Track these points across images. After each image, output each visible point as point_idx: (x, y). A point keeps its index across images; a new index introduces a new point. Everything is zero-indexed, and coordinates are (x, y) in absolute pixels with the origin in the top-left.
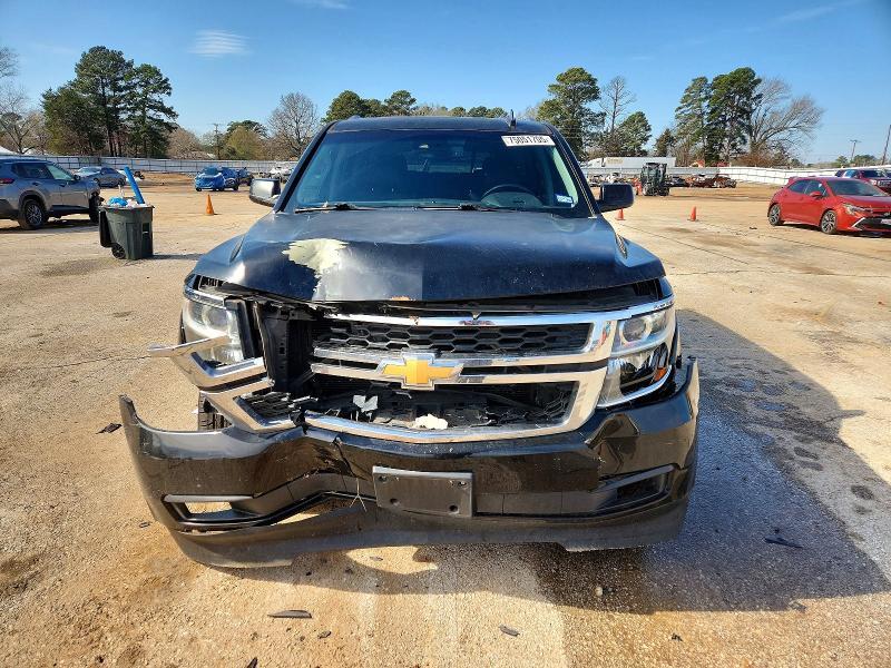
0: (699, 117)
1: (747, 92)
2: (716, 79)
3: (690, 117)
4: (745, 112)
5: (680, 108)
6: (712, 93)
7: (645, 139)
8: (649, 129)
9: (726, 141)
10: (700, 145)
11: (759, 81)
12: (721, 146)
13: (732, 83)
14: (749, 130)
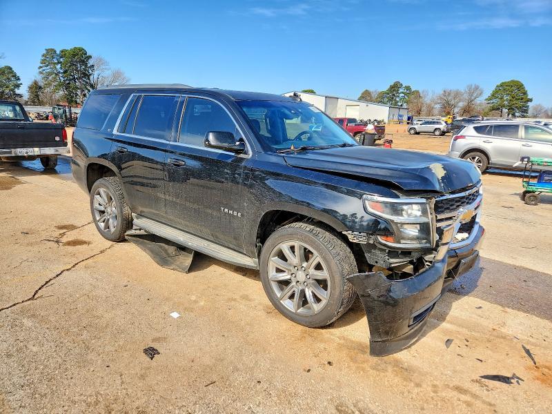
0: (56, 74)
1: (84, 62)
2: (62, 51)
3: (50, 74)
4: (86, 75)
5: (41, 67)
6: (61, 60)
7: (18, 86)
8: (19, 79)
9: (79, 92)
10: (61, 93)
11: (90, 57)
12: (77, 95)
13: (74, 56)
14: (92, 86)
